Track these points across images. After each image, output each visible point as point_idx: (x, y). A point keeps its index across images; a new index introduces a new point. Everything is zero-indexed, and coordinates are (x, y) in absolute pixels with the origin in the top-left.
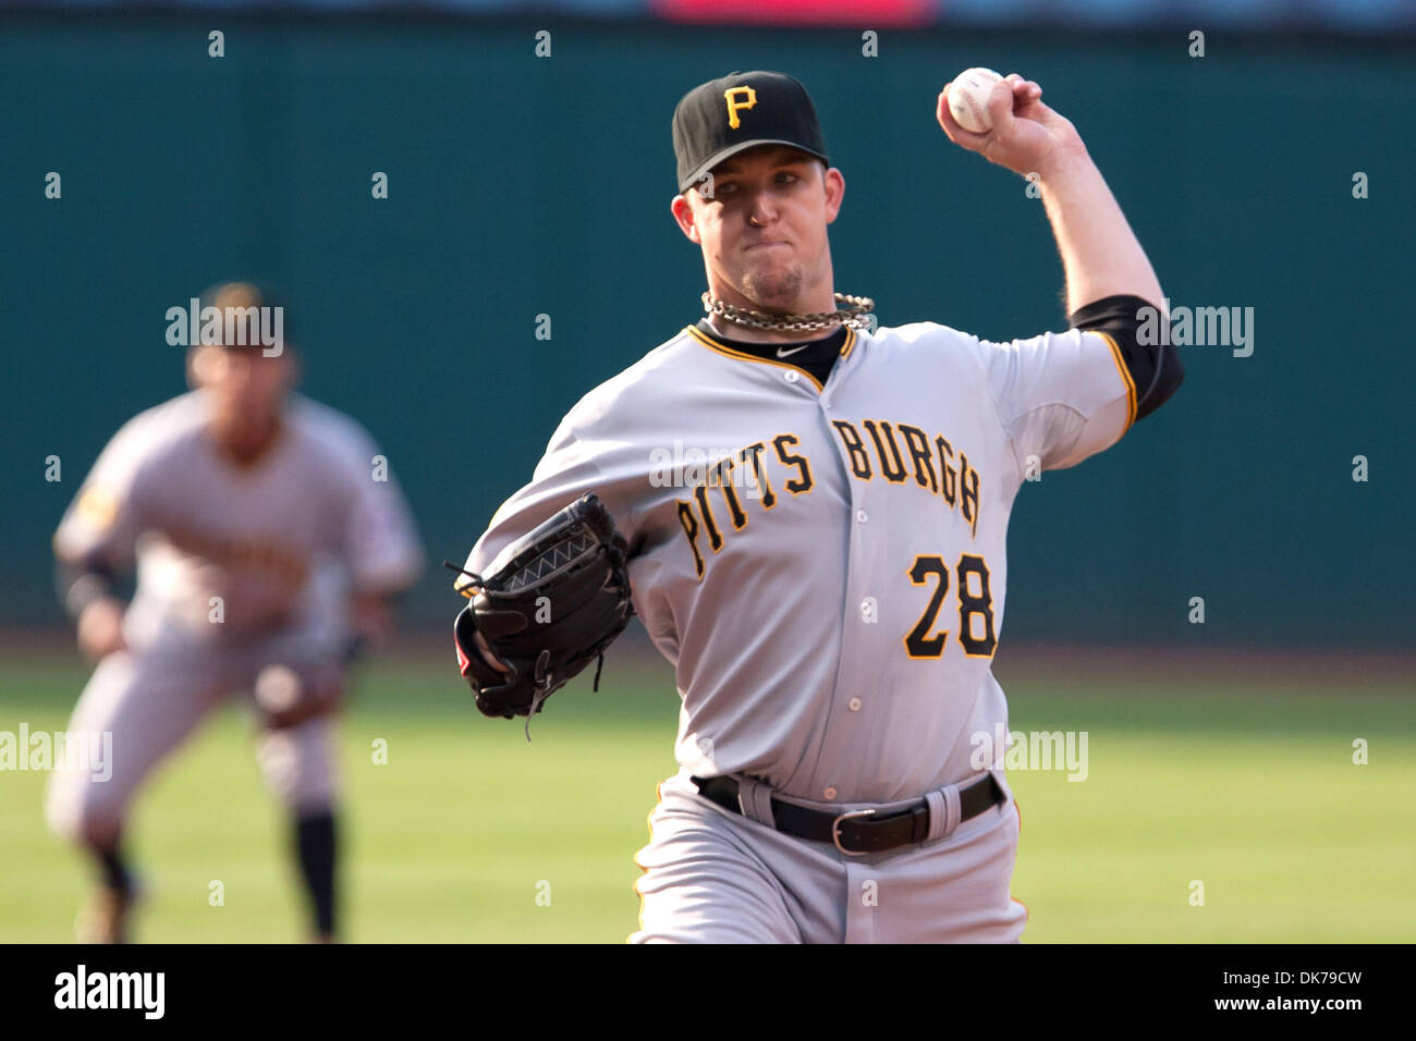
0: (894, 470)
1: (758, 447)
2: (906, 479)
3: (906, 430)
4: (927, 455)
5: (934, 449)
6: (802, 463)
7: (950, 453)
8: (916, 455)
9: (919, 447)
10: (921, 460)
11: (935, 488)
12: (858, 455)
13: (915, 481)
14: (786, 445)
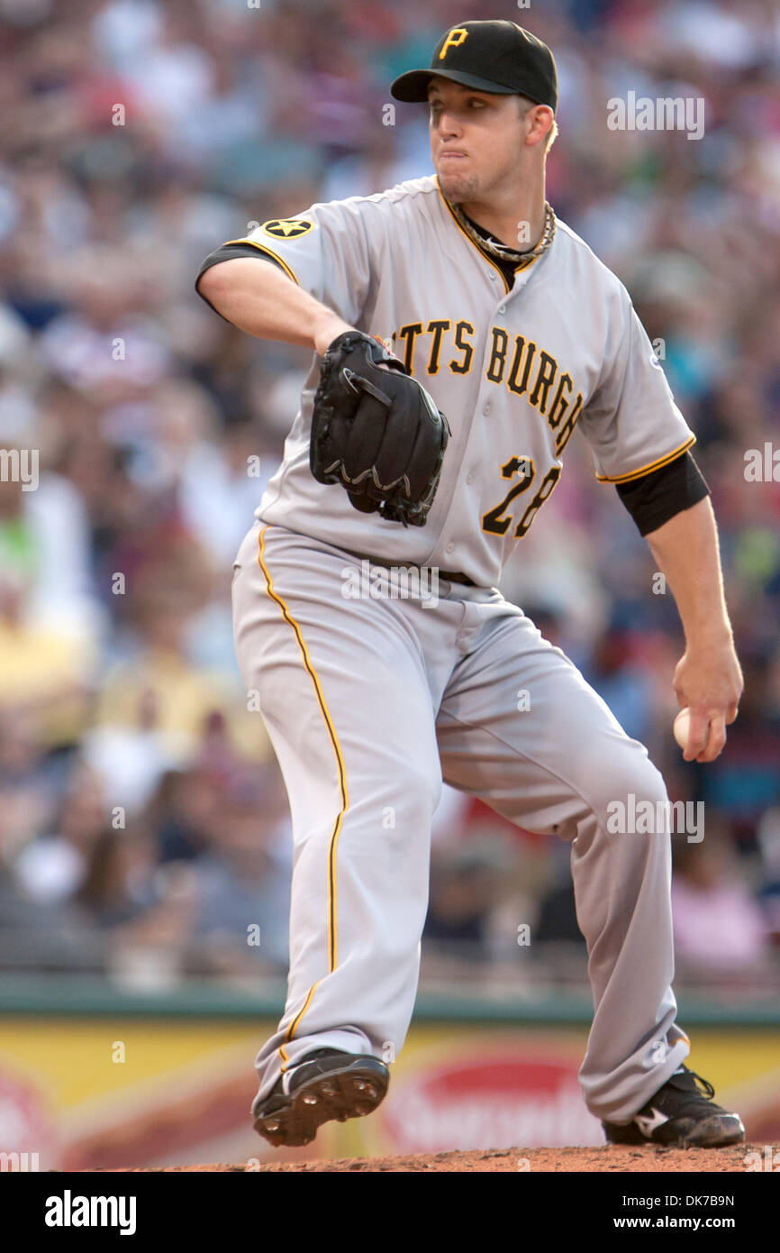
0: (518, 383)
1: (445, 325)
2: (524, 393)
3: (545, 357)
4: (549, 382)
5: (557, 381)
6: (469, 351)
7: (570, 389)
8: (541, 378)
9: (547, 375)
10: (542, 385)
11: (543, 410)
12: (498, 361)
13: (529, 398)
14: (464, 331)
